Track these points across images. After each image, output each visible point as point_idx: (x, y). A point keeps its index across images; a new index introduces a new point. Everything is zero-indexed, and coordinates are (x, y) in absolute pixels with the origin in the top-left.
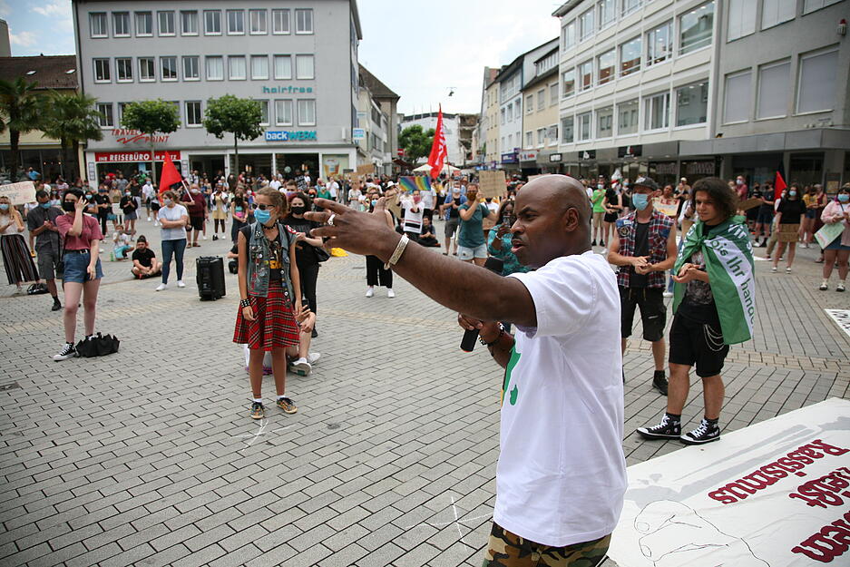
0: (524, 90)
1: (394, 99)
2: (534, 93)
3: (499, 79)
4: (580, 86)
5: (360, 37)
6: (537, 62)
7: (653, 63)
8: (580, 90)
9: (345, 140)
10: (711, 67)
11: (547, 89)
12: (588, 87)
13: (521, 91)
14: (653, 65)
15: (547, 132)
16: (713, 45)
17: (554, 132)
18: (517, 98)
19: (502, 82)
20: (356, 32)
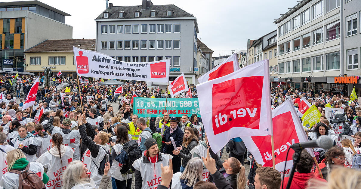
0: (264, 50)
1: (211, 52)
2: (268, 52)
3: (254, 45)
4: (286, 51)
5: (198, 32)
6: (269, 40)
7: (316, 43)
8: (286, 52)
9: (191, 72)
10: (340, 46)
11: (273, 51)
12: (290, 51)
13: (262, 51)
14: (316, 44)
15: (273, 69)
16: (340, 37)
17: (276, 68)
18: (261, 53)
19: (255, 47)
20: (196, 30)
